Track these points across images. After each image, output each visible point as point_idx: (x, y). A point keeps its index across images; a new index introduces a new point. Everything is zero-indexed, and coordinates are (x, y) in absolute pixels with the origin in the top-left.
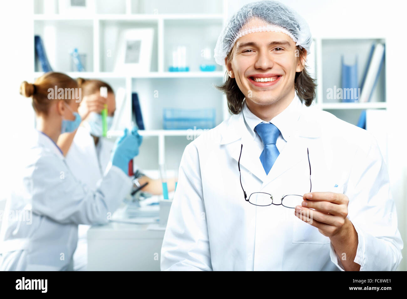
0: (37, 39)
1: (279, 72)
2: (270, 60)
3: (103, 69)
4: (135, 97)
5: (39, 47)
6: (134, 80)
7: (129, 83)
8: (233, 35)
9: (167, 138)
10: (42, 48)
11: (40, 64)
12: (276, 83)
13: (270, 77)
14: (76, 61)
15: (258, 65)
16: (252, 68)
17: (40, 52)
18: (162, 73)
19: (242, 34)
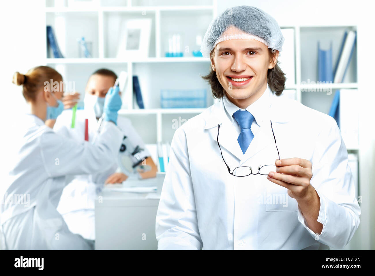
0: (49, 29)
1: (251, 73)
2: (244, 63)
3: (107, 55)
4: (135, 80)
5: (50, 36)
6: (134, 64)
7: (130, 67)
8: (214, 39)
9: (164, 116)
10: (53, 37)
11: (52, 51)
12: (248, 82)
13: (244, 78)
14: (83, 48)
15: (233, 68)
16: (228, 70)
17: (51, 41)
18: (159, 58)
19: (221, 40)
